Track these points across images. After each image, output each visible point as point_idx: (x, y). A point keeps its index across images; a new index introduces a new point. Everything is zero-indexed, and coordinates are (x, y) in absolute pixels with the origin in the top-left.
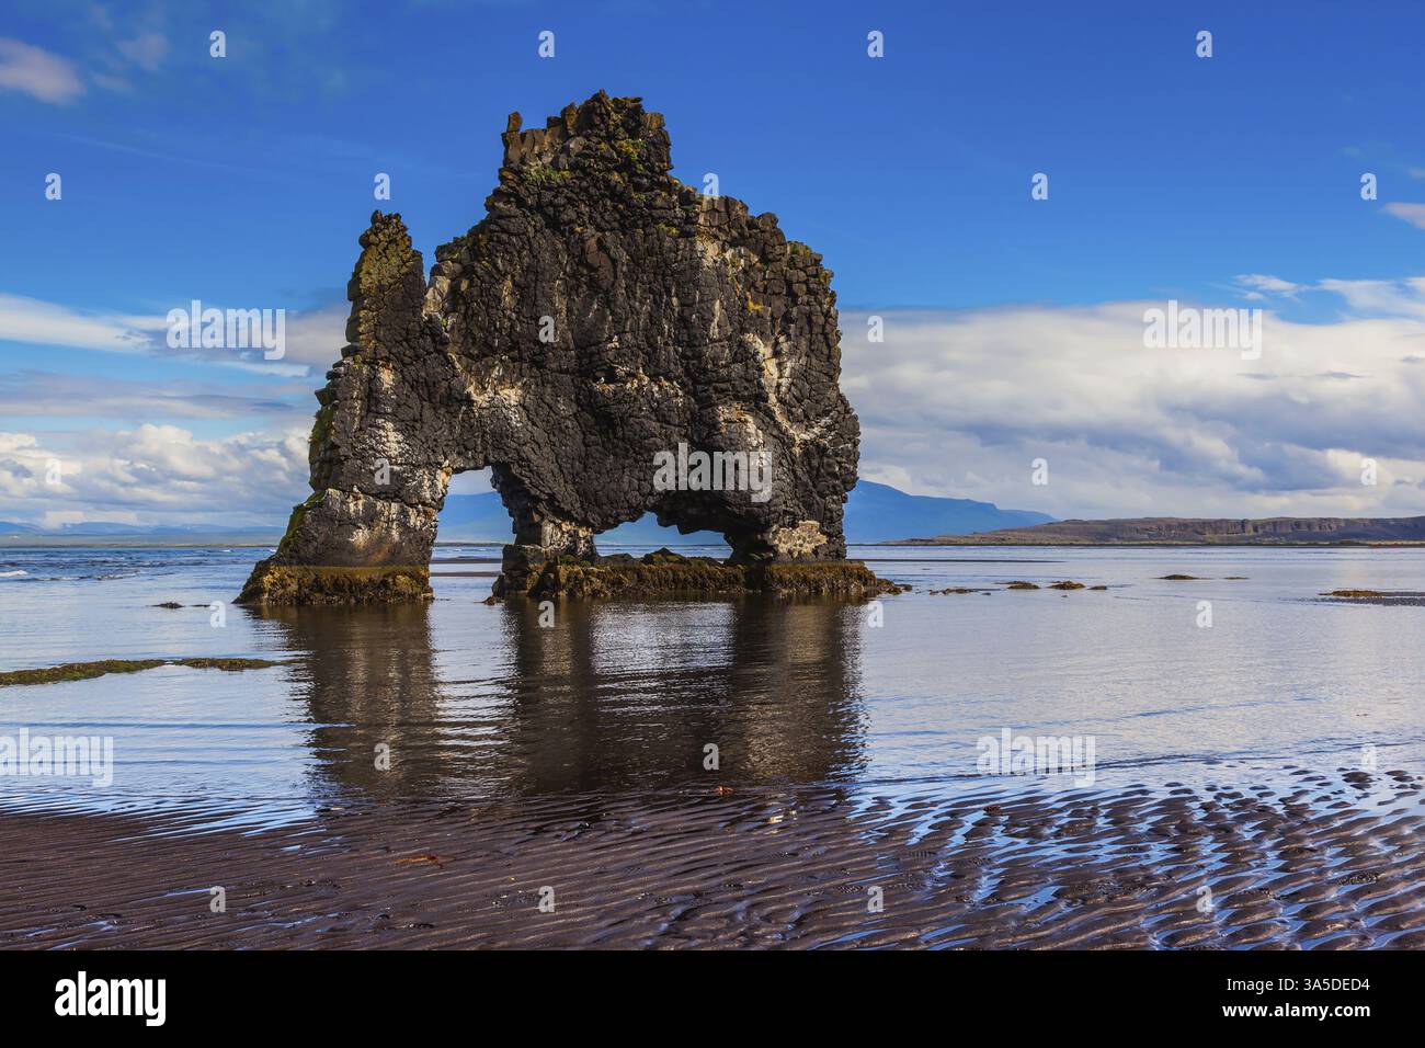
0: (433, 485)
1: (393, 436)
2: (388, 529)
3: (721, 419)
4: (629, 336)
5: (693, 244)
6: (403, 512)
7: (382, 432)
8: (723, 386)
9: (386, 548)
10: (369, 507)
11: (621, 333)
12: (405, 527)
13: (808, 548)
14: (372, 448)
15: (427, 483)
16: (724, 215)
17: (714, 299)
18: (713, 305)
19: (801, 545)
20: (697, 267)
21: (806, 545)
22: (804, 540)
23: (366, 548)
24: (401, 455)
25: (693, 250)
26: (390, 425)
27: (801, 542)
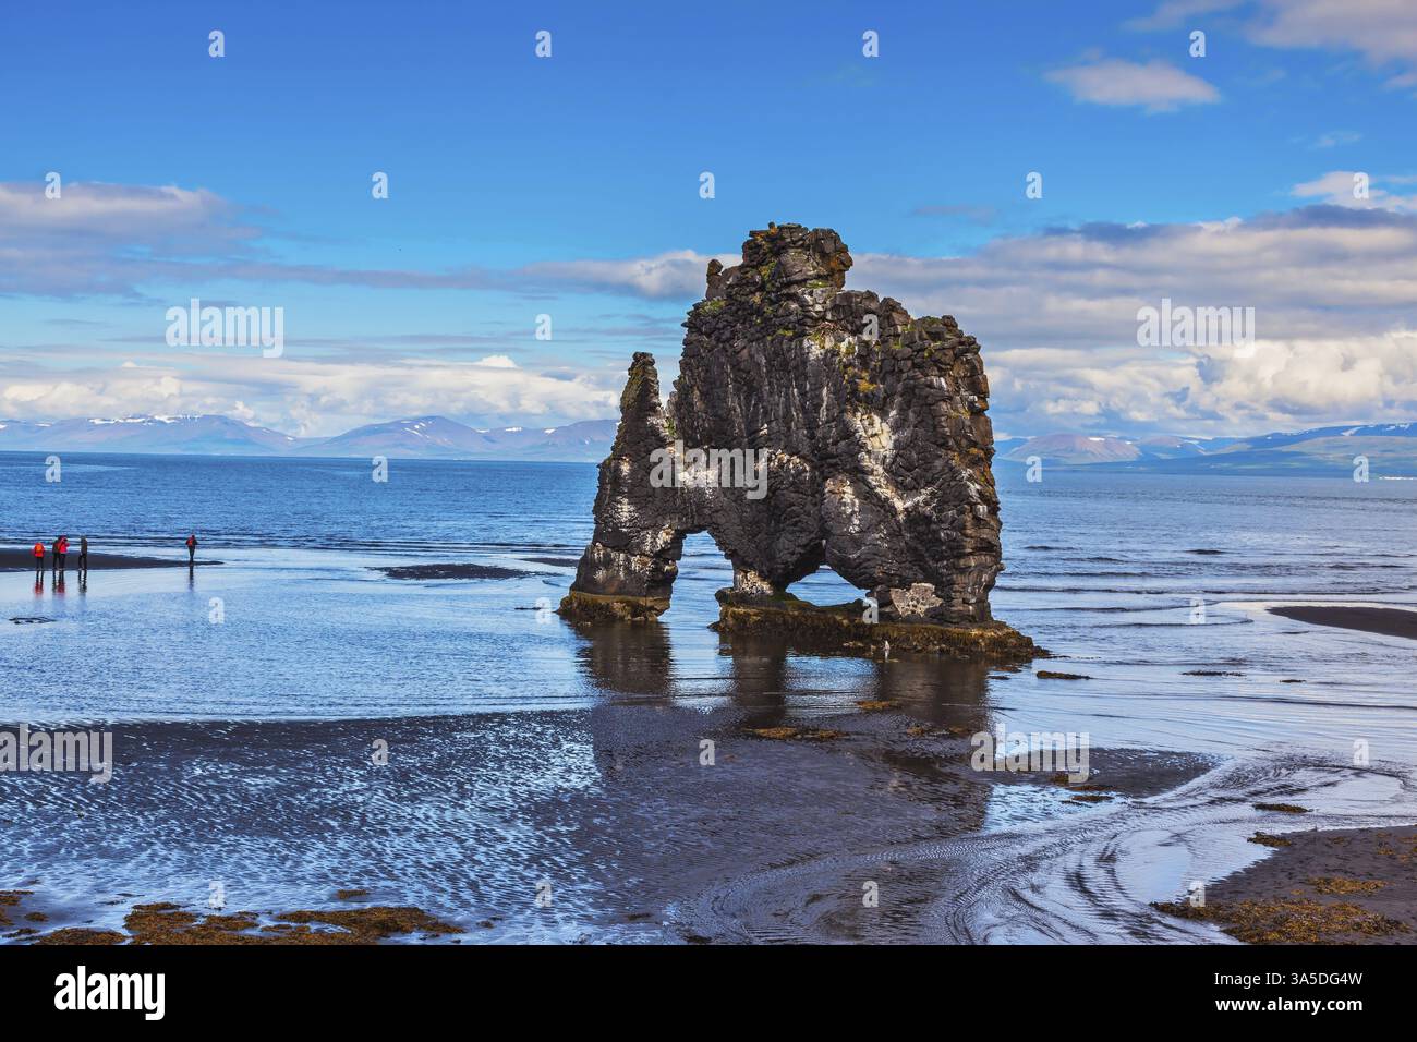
0: (654, 542)
1: (626, 508)
2: (618, 571)
3: (826, 490)
4: (774, 424)
5: (801, 342)
6: (627, 560)
7: (619, 506)
8: (833, 461)
9: (616, 583)
10: (607, 555)
11: (769, 423)
12: (627, 569)
13: (921, 609)
14: (611, 516)
15: (649, 540)
16: (847, 309)
17: (823, 387)
18: (821, 393)
19: (915, 606)
20: (805, 362)
21: (919, 606)
22: (918, 602)
23: (604, 583)
24: (630, 521)
25: (802, 348)
26: (626, 501)
27: (915, 602)
